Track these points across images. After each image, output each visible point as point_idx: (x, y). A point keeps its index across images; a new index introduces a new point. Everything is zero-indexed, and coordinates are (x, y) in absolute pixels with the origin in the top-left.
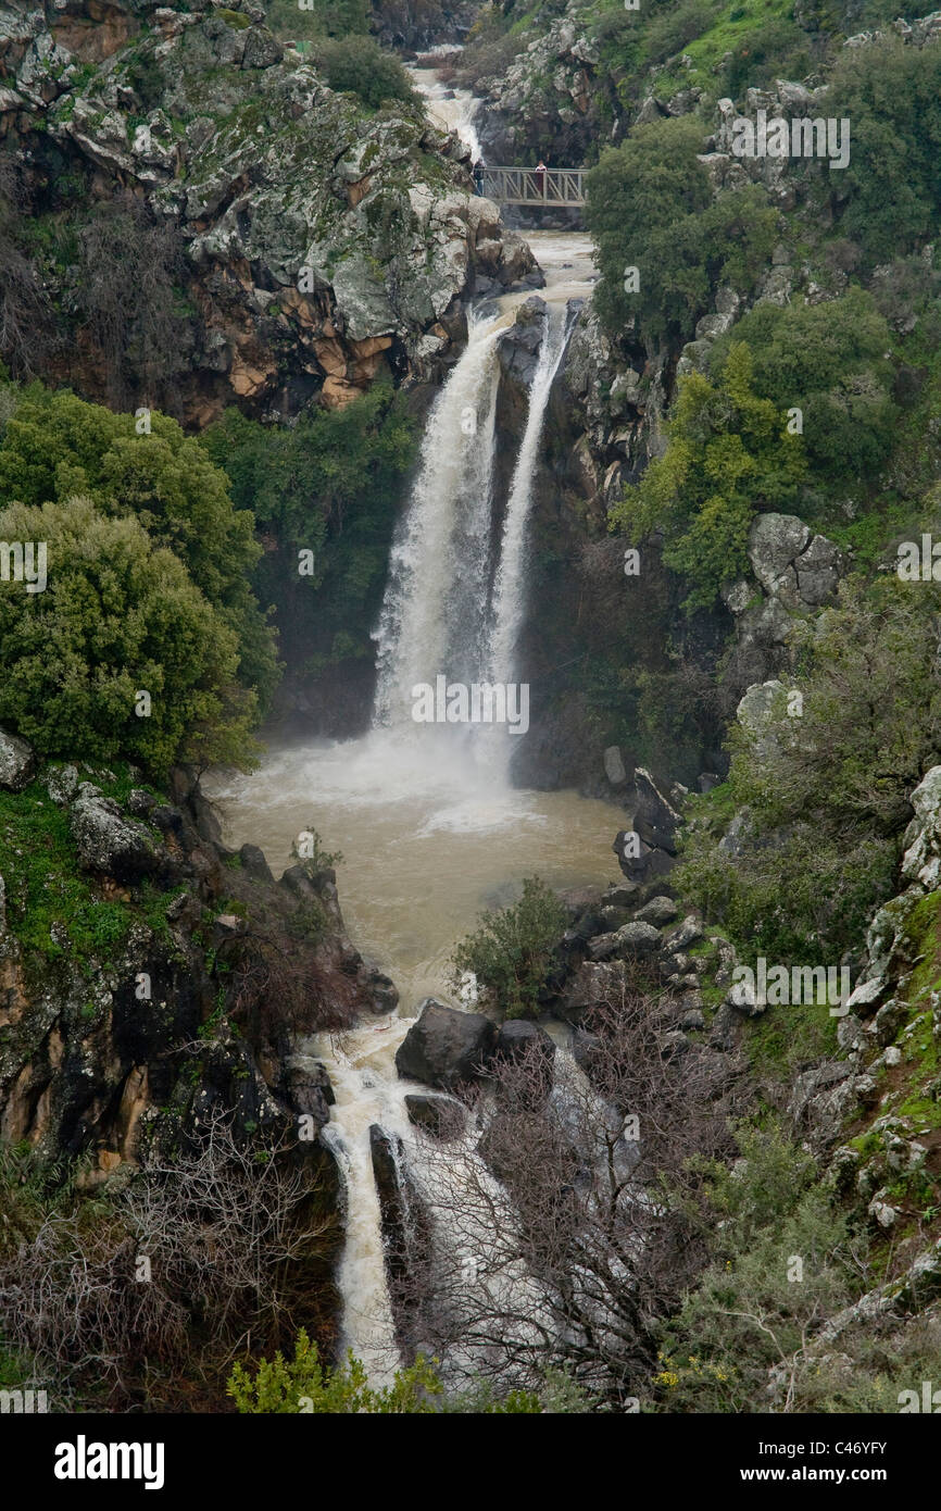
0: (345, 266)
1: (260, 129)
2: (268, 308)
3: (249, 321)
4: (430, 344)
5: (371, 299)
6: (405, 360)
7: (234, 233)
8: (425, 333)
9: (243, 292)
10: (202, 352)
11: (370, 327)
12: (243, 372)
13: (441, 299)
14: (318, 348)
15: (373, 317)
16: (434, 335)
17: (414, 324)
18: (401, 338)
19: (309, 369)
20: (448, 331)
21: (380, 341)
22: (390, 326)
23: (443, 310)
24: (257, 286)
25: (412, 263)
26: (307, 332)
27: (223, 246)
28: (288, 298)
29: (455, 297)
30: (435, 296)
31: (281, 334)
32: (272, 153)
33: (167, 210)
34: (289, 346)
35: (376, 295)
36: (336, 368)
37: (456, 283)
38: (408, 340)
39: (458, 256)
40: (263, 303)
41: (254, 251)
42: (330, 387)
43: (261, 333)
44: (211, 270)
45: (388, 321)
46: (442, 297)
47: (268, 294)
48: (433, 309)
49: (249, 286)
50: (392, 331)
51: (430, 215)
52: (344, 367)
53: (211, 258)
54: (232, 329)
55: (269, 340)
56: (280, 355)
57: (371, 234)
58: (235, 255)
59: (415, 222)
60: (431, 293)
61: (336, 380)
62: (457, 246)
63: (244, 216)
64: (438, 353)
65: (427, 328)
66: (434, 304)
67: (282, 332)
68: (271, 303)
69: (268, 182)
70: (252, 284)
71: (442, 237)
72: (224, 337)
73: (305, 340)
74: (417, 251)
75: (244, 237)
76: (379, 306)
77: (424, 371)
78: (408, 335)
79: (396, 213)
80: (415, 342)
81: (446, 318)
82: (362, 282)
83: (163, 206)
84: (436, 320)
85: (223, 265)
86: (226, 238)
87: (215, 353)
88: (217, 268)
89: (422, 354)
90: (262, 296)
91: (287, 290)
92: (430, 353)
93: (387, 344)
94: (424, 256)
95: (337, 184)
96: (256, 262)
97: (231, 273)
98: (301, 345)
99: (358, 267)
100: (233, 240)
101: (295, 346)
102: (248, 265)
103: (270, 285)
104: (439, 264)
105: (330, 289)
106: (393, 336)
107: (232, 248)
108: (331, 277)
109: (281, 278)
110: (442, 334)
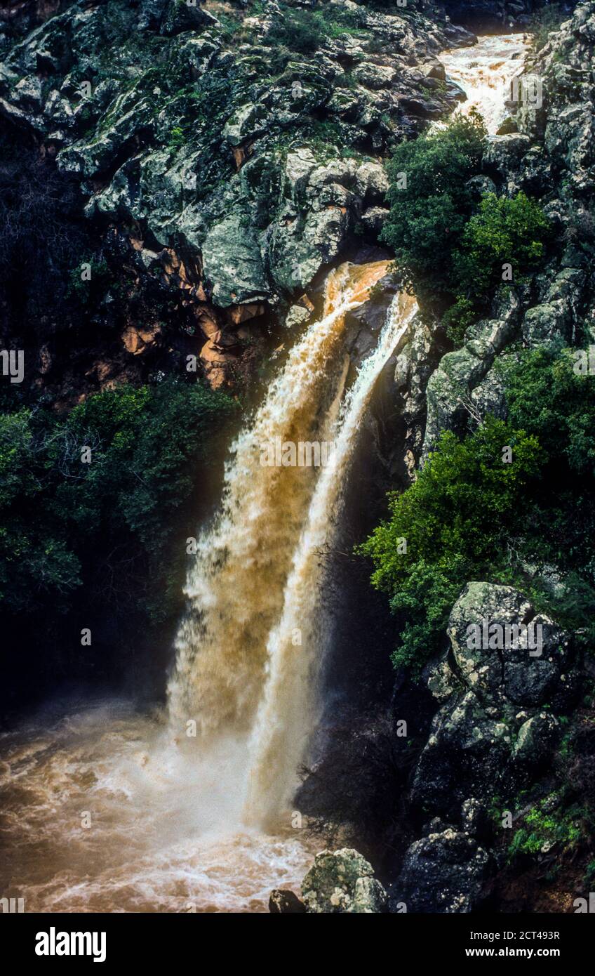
0: (218, 230)
1: (157, 91)
2: (151, 268)
3: (138, 280)
4: (297, 313)
5: (242, 265)
6: (277, 329)
7: (124, 192)
8: (295, 303)
9: (132, 250)
10: (94, 308)
11: (237, 294)
12: (133, 330)
13: (308, 269)
14: (197, 312)
15: (241, 284)
16: (303, 305)
17: (285, 292)
18: (271, 306)
19: (189, 331)
20: (314, 303)
21: (249, 309)
22: (260, 293)
23: (309, 281)
24: (144, 246)
25: (283, 230)
26: (185, 294)
27: (112, 206)
28: (168, 259)
30: (302, 266)
32: (161, 115)
33: (69, 168)
35: (249, 261)
36: (212, 331)
38: (278, 311)
39: (332, 225)
40: (147, 263)
41: (141, 210)
42: (207, 352)
43: (147, 292)
44: (105, 227)
45: (259, 288)
46: (309, 267)
47: (155, 256)
48: (299, 279)
49: (137, 245)
50: (261, 298)
51: (305, 181)
52: (219, 331)
53: (103, 217)
56: (163, 316)
57: (252, 198)
59: (288, 187)
60: (299, 262)
61: (212, 345)
62: (332, 214)
63: (133, 175)
64: (303, 325)
66: (302, 274)
67: (164, 292)
68: (154, 262)
70: (141, 242)
71: (316, 205)
72: (114, 295)
73: (184, 303)
74: (289, 218)
75: (132, 195)
76: (250, 272)
78: (278, 304)
79: (275, 176)
80: (286, 311)
81: (312, 289)
82: (234, 247)
83: (65, 164)
84: (304, 291)
85: (116, 224)
86: (115, 197)
87: (105, 311)
88: (111, 226)
89: (288, 324)
90: (148, 255)
91: (167, 250)
92: (295, 324)
93: (258, 312)
94: (296, 222)
95: (223, 148)
96: (143, 221)
97: (122, 232)
98: (182, 307)
99: (233, 230)
100: (122, 199)
101: (176, 308)
102: (137, 224)
103: (152, 244)
104: (309, 231)
105: (199, 253)
106: (265, 303)
107: (121, 207)
108: (202, 240)
109: (162, 239)
110: (310, 304)
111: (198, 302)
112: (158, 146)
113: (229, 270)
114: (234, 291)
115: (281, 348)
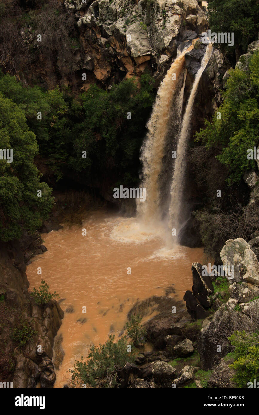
0: (132, 27)
2: (105, 45)
3: (100, 50)
4: (164, 58)
5: (141, 40)
6: (156, 65)
7: (93, 15)
8: (162, 54)
9: (97, 39)
10: (83, 63)
11: (140, 52)
12: (99, 70)
13: (167, 40)
14: (124, 61)
15: (141, 48)
16: (166, 54)
17: (158, 50)
18: (153, 56)
19: (121, 69)
20: (170, 53)
21: (145, 57)
22: (149, 51)
23: (168, 44)
24: (102, 36)
25: (157, 25)
26: (119, 54)
27: (88, 21)
28: (112, 41)
29: (173, 39)
30: (165, 38)
31: (110, 56)
33: (70, 7)
34: (114, 60)
35: (144, 39)
36: (130, 68)
37: (174, 33)
38: (156, 57)
39: (176, 22)
40: (104, 43)
41: (100, 22)
42: (128, 76)
43: (104, 55)
44: (86, 30)
45: (148, 49)
46: (168, 39)
47: (106, 40)
48: (164, 44)
49: (99, 36)
50: (149, 53)
51: (165, 5)
52: (133, 68)
53: (85, 25)
54: (94, 54)
55: (106, 58)
56: (111, 64)
57: (143, 14)
58: (93, 24)
59: (158, 8)
60: (164, 37)
61: (130, 73)
62: (176, 18)
63: (96, 8)
64: (167, 62)
65: (163, 51)
66: (165, 42)
67: (110, 54)
68: (106, 42)
71: (170, 14)
72: (91, 56)
73: (119, 58)
74: (159, 20)
75: (96, 17)
76: (145, 43)
77: (162, 69)
78: (156, 55)
79: (152, 5)
80: (159, 57)
81: (169, 47)
82: (138, 34)
83: (68, 6)
84: (166, 49)
85: (90, 28)
86: (90, 17)
87: (87, 63)
88: (88, 29)
89: (161, 62)
90: (103, 40)
91: (111, 37)
92: (164, 62)
93: (148, 58)
94: (162, 22)
96: (101, 26)
97: (93, 31)
98: (118, 60)
99: (137, 28)
100: (92, 18)
101: (116, 60)
102: (99, 28)
103: (105, 36)
104: (167, 25)
105: (125, 37)
106: (150, 55)
107: (92, 21)
108: (125, 31)
109: (109, 33)
110: (168, 54)
111: (125, 57)
113: (137, 43)
114: (139, 51)
115: (157, 72)
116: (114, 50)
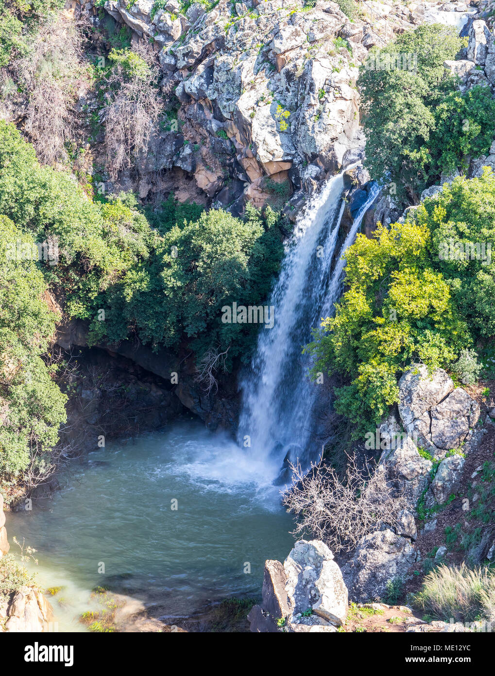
2: (218, 132)
4: (312, 170)
5: (278, 135)
6: (298, 179)
7: (202, 81)
8: (311, 163)
9: (205, 120)
10: (178, 157)
11: (273, 154)
12: (203, 172)
13: (322, 141)
14: (246, 164)
16: (317, 165)
17: (306, 155)
18: (296, 164)
19: (241, 177)
20: (324, 164)
21: (282, 164)
22: (289, 155)
23: (322, 148)
24: (214, 117)
25: (306, 113)
26: (239, 151)
27: (194, 89)
28: (229, 127)
30: (318, 138)
31: (223, 152)
33: (167, 61)
34: (230, 160)
35: (283, 133)
36: (255, 178)
38: (301, 166)
39: (339, 112)
40: (215, 129)
41: (213, 93)
42: (249, 191)
43: (214, 148)
44: (189, 103)
45: (288, 151)
47: (219, 124)
48: (315, 147)
49: (209, 116)
50: (290, 158)
51: (323, 81)
52: (260, 178)
53: (187, 96)
55: (218, 154)
56: (224, 165)
57: (287, 90)
58: (201, 95)
59: (312, 85)
60: (316, 135)
61: (255, 187)
62: (340, 105)
63: (210, 69)
64: (316, 177)
65: (313, 159)
66: (317, 143)
67: (225, 149)
68: (219, 129)
69: (228, 49)
70: (212, 115)
71: (329, 98)
72: (192, 148)
73: (238, 158)
74: (311, 105)
75: (208, 84)
76: (283, 141)
78: (301, 162)
79: (303, 77)
80: (305, 167)
81: (324, 154)
83: (165, 58)
84: (318, 155)
85: (196, 101)
86: (197, 84)
87: (184, 160)
88: (193, 102)
89: (307, 177)
90: (214, 125)
91: (229, 122)
92: (312, 177)
93: (287, 166)
95: (271, 55)
96: (214, 101)
97: (201, 107)
98: (236, 160)
100: (201, 85)
101: (232, 161)
102: (211, 102)
103: (219, 118)
104: (324, 115)
105: (250, 125)
106: (291, 161)
107: (200, 91)
108: (252, 116)
109: (225, 115)
110: (321, 165)
111: (248, 157)
112: (227, 50)
113: (270, 139)
115: (300, 192)
116: (232, 143)
